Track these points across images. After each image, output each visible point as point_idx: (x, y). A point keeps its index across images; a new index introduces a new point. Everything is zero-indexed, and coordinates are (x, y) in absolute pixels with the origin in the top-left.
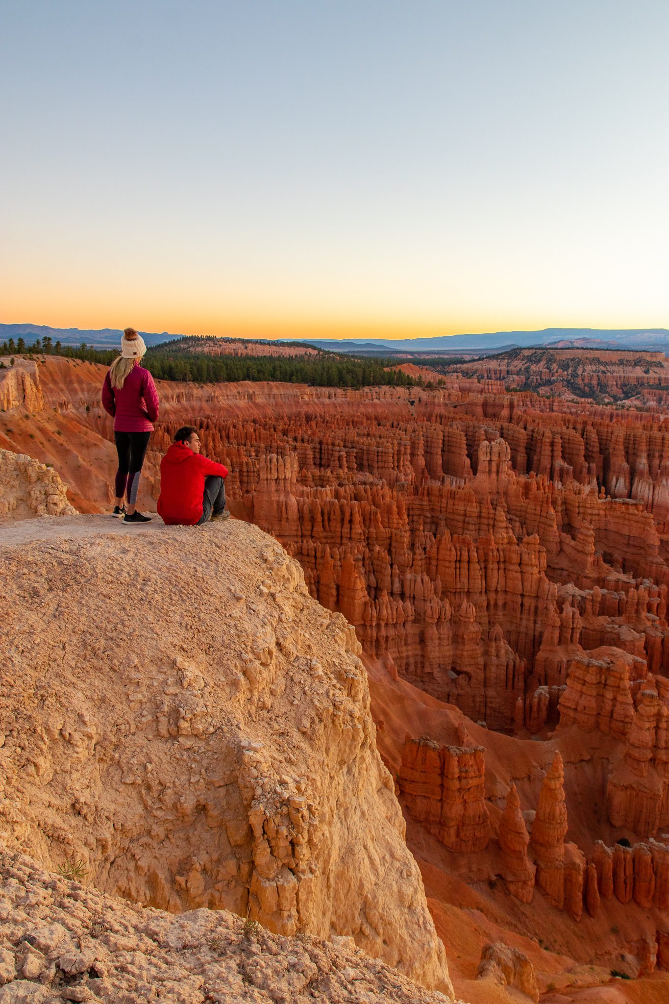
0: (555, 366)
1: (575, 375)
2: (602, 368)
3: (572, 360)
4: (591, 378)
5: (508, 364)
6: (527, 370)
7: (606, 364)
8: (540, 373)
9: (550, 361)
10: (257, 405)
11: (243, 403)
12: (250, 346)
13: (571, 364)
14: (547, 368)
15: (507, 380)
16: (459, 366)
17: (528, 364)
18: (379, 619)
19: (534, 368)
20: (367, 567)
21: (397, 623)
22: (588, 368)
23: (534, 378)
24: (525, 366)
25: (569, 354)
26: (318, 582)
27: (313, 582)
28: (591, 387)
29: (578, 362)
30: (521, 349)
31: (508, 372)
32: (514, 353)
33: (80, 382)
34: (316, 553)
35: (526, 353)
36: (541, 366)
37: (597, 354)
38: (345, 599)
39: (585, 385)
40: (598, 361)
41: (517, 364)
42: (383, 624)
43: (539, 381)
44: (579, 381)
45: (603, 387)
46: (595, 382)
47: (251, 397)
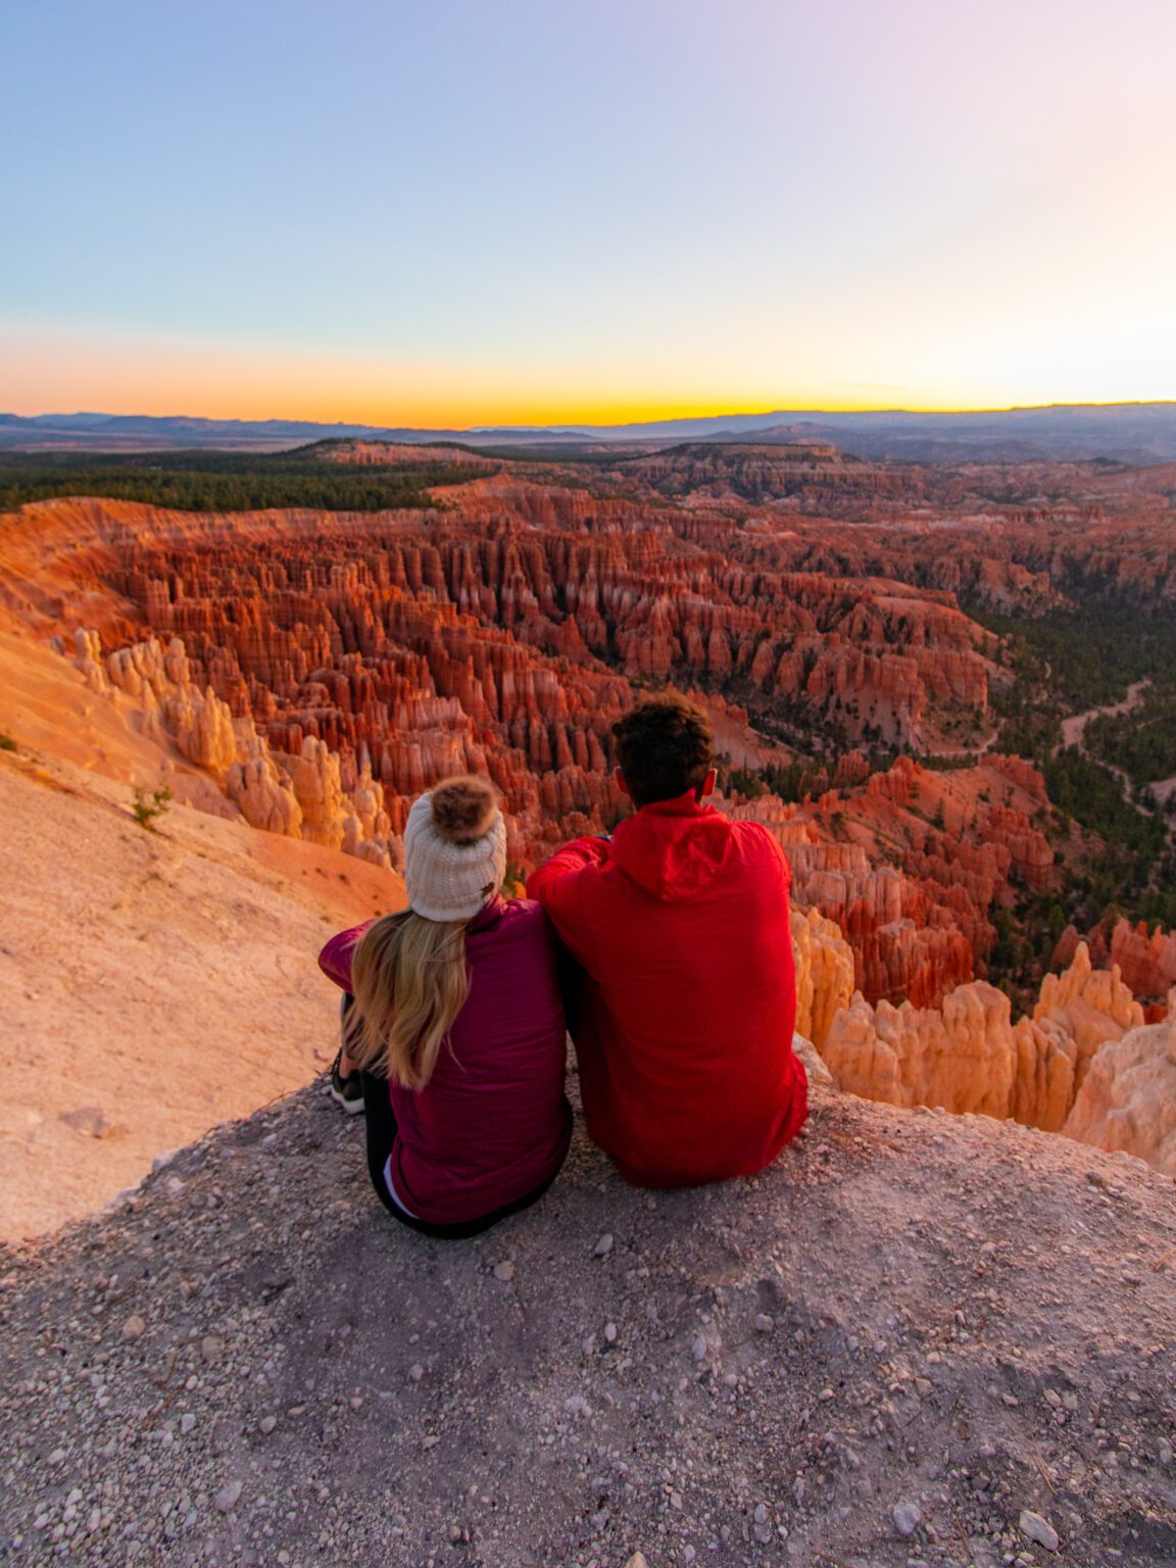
0: (720, 463)
1: (739, 472)
2: (769, 464)
3: (738, 456)
4: (755, 476)
5: (675, 461)
6: (691, 467)
7: (772, 460)
8: (704, 471)
9: (716, 457)
10: (278, 531)
11: (264, 528)
12: (392, 448)
13: (737, 461)
14: (713, 465)
17: (694, 461)
19: (698, 464)
22: (754, 464)
23: (698, 476)
24: (690, 463)
25: (734, 450)
28: (754, 484)
29: (744, 458)
30: (689, 445)
31: (674, 470)
32: (681, 449)
33: (109, 518)
35: (694, 449)
36: (706, 464)
37: (764, 449)
39: (749, 483)
40: (763, 457)
41: (684, 461)
44: (744, 479)
45: (766, 484)
46: (759, 479)
47: (272, 523)
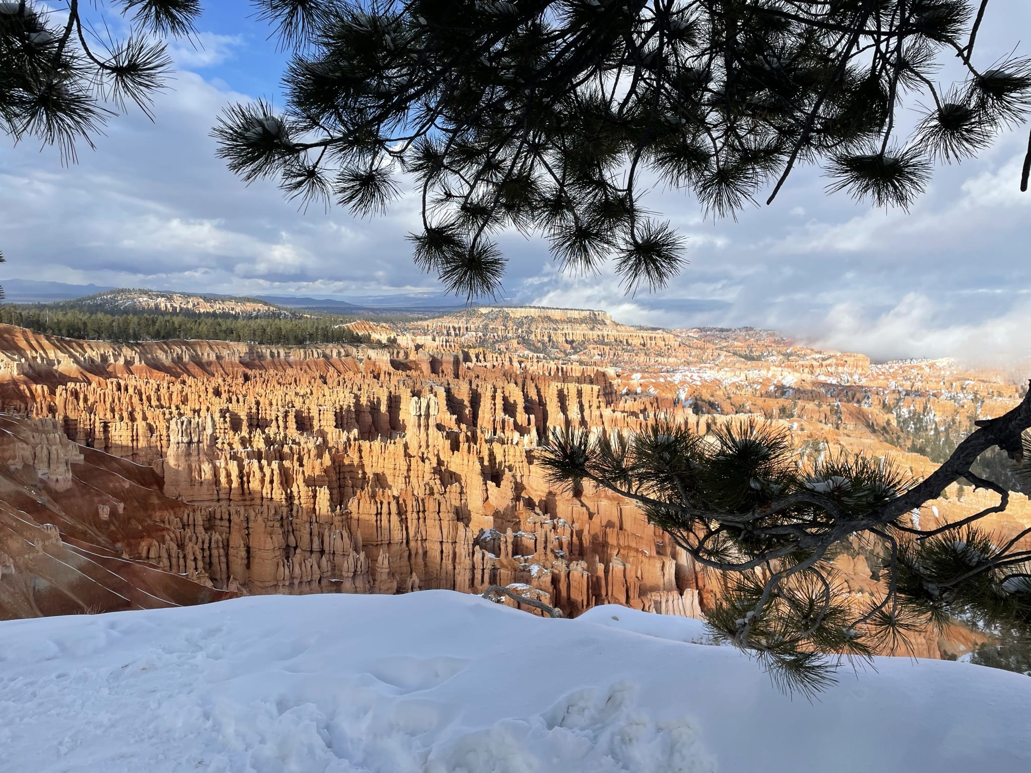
0: (511, 323)
1: (529, 332)
2: (553, 325)
3: (526, 318)
4: (544, 335)
5: (467, 322)
6: (485, 327)
7: (556, 322)
9: (506, 318)
13: (525, 322)
14: (504, 325)
15: (466, 336)
16: (420, 323)
17: (485, 322)
18: (292, 578)
19: (491, 325)
20: (286, 527)
21: (312, 580)
22: (541, 325)
23: (491, 335)
24: (484, 323)
26: (228, 545)
27: (221, 545)
28: (543, 343)
31: (467, 329)
34: (230, 515)
38: (256, 560)
39: (539, 342)
40: (550, 319)
41: (476, 322)
42: (296, 582)
43: (496, 337)
44: (533, 338)
45: (554, 343)
